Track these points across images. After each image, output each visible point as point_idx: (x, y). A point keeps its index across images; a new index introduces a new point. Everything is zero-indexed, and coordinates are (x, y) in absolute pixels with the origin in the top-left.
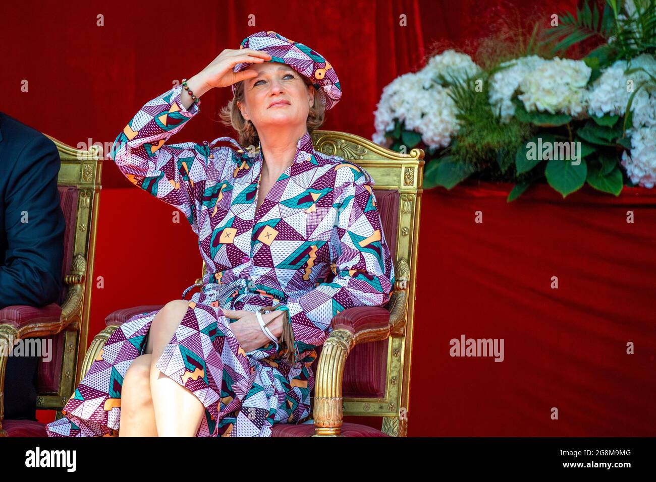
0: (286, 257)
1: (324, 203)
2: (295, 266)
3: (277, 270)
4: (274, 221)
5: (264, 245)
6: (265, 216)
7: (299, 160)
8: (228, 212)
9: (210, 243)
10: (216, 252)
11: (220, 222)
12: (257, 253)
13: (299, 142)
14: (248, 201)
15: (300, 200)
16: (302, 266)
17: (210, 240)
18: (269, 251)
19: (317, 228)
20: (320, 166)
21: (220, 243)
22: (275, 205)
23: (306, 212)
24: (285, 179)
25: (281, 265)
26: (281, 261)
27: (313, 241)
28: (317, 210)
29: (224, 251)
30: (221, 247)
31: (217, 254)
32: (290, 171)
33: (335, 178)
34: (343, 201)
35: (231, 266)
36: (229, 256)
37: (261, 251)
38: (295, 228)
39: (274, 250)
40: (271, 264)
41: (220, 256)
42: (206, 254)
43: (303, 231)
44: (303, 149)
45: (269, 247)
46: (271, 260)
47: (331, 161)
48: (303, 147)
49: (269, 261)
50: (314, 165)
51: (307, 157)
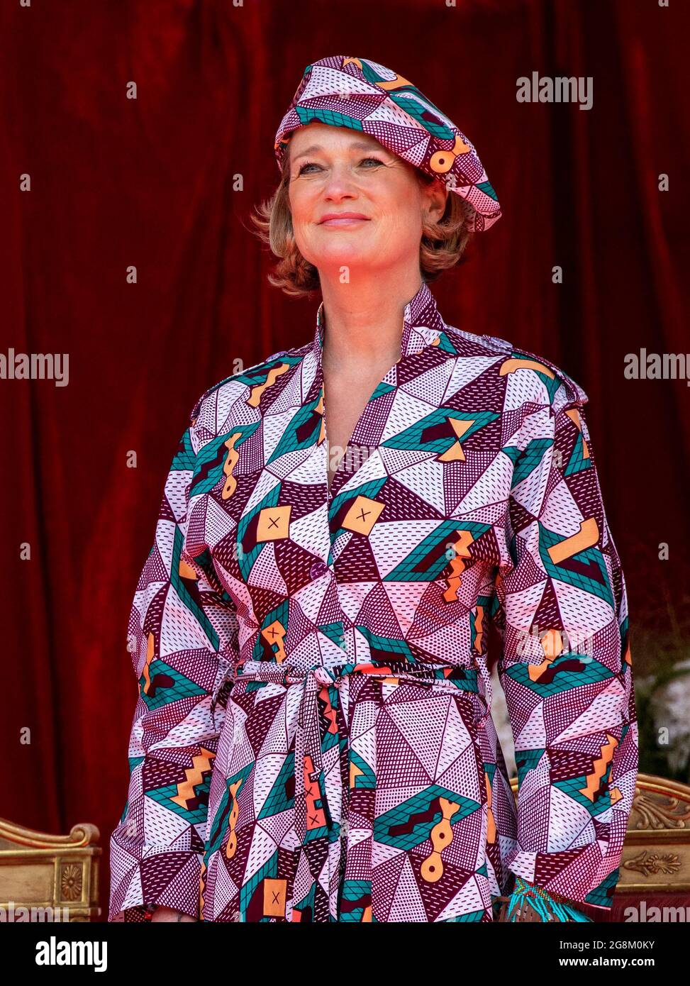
0: (405, 556)
1: (483, 442)
2: (426, 575)
3: (387, 585)
4: (373, 485)
5: (356, 535)
6: (354, 478)
7: (414, 347)
8: (259, 475)
10: (251, 562)
11: (247, 500)
12: (342, 555)
13: (408, 309)
14: (303, 444)
15: (425, 432)
16: (441, 573)
17: (235, 541)
18: (368, 545)
19: (469, 494)
20: (462, 355)
21: (258, 541)
23: (440, 459)
24: (387, 394)
25: (394, 574)
26: (395, 565)
27: (462, 520)
28: (466, 456)
29: (270, 556)
30: (262, 548)
31: (254, 567)
32: (396, 375)
33: (503, 393)
34: (526, 446)
35: (286, 590)
36: (281, 567)
37: (350, 548)
38: (417, 493)
39: (378, 542)
40: (373, 574)
41: (260, 569)
42: (231, 573)
43: (439, 501)
44: (419, 324)
45: (366, 537)
46: (373, 566)
47: (485, 349)
48: (418, 319)
49: (367, 566)
50: (447, 354)
51: (433, 338)
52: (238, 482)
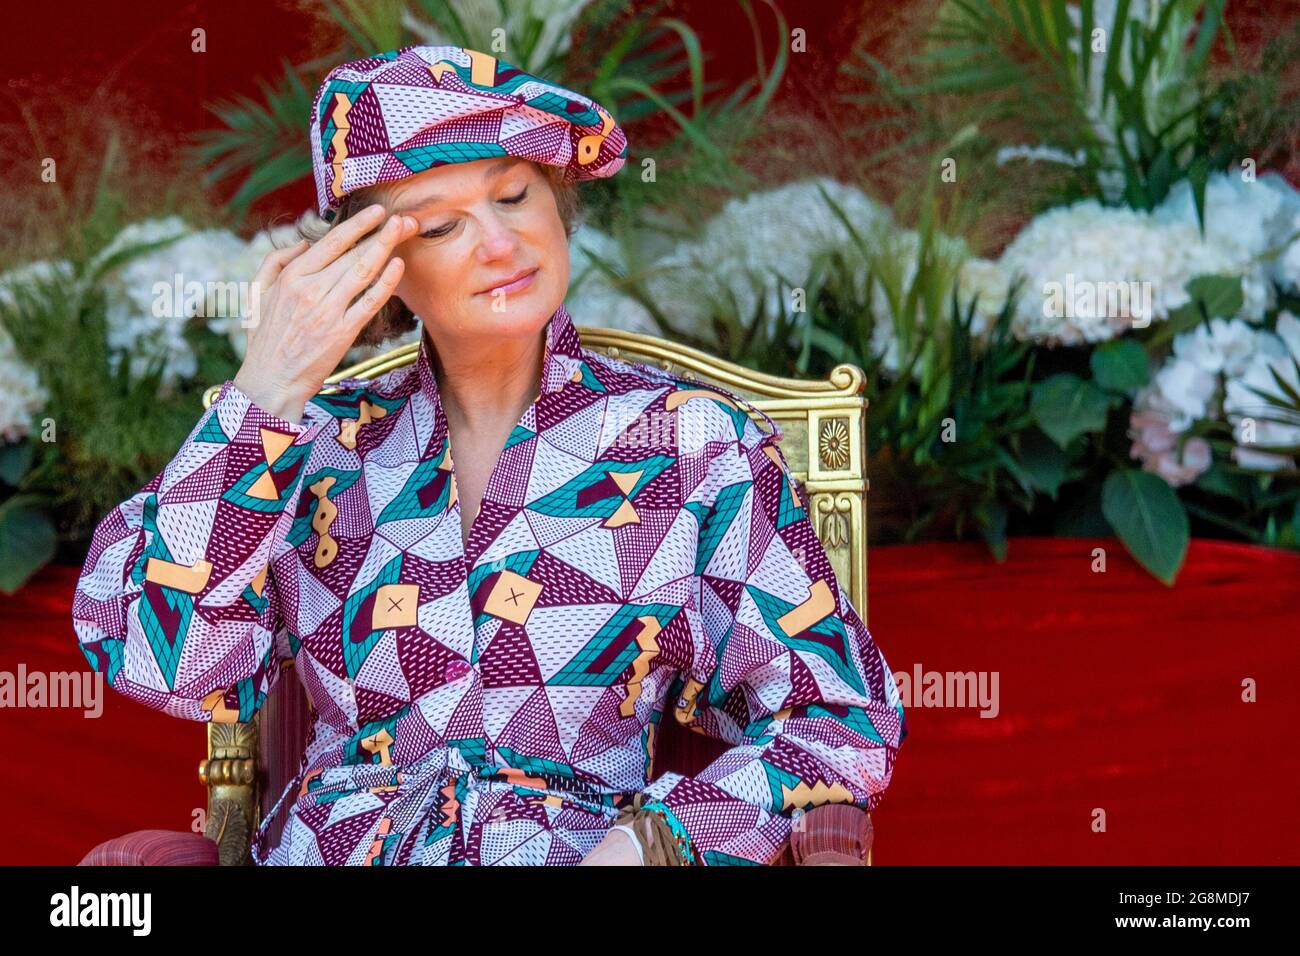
0: (575, 651)
1: (658, 498)
2: (603, 677)
3: (551, 691)
4: (522, 558)
5: (506, 623)
6: (493, 546)
7: (554, 384)
8: (369, 542)
9: (341, 633)
10: (362, 657)
11: (356, 573)
12: (488, 650)
13: (550, 333)
14: (426, 510)
15: (581, 493)
16: (620, 676)
17: (341, 626)
18: (525, 638)
19: (648, 569)
20: (612, 393)
21: (374, 628)
22: (513, 515)
23: (606, 525)
24: (525, 441)
25: (561, 676)
26: (563, 663)
27: (643, 604)
28: (640, 517)
29: (391, 649)
30: (380, 638)
31: (366, 662)
32: (534, 418)
34: (714, 499)
35: (409, 694)
36: (404, 663)
37: (500, 641)
38: (585, 570)
39: (538, 634)
40: (532, 676)
41: (375, 665)
42: (329, 668)
43: (613, 578)
44: (559, 350)
45: (522, 627)
46: (533, 665)
47: (641, 379)
48: (558, 344)
49: (525, 666)
50: (594, 392)
51: (572, 371)
52: (339, 548)
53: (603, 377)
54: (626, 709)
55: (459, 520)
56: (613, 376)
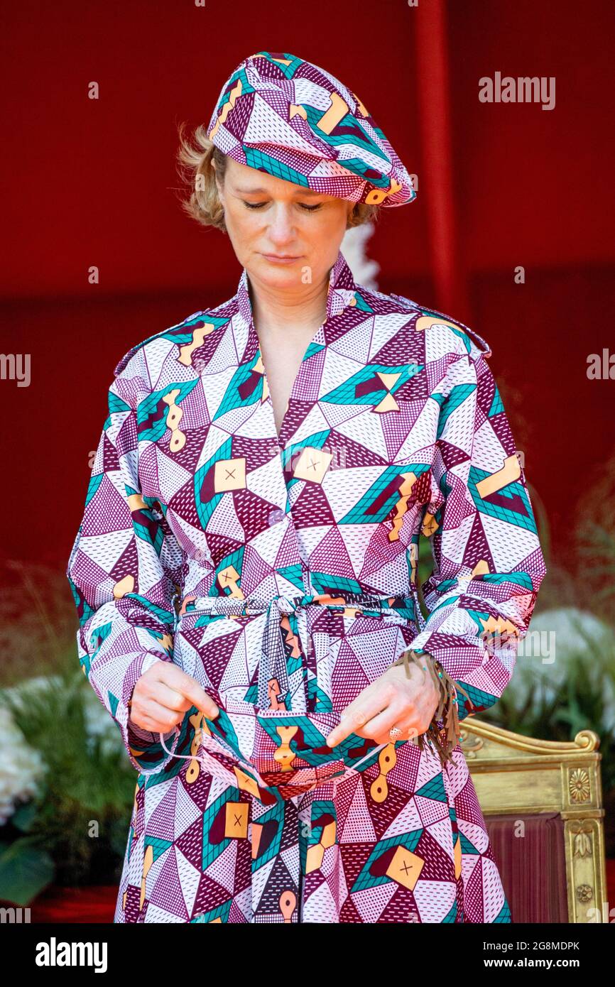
0: (357, 500)
1: (412, 393)
2: (376, 517)
3: (341, 528)
4: (318, 437)
5: (309, 483)
6: (298, 432)
7: (337, 309)
8: (207, 430)
9: (194, 497)
10: (210, 512)
11: (200, 453)
12: (297, 502)
13: (332, 275)
14: (246, 401)
15: (358, 387)
16: (388, 515)
17: (193, 492)
18: (322, 492)
19: (406, 441)
20: (377, 313)
21: (216, 492)
22: (311, 407)
23: (376, 410)
24: (317, 353)
25: (348, 517)
26: (349, 509)
27: (404, 465)
28: (399, 406)
29: (229, 506)
30: (221, 498)
31: (213, 515)
32: (323, 335)
33: (423, 347)
34: (449, 392)
35: (243, 537)
36: (240, 514)
37: (305, 496)
38: (361, 442)
39: (331, 489)
40: (328, 519)
41: (219, 518)
42: (188, 522)
43: (381, 448)
44: (339, 285)
45: (320, 485)
46: (328, 511)
47: (397, 305)
48: (338, 282)
49: (323, 512)
50: (365, 313)
51: (349, 298)
52: (187, 436)
53: (371, 302)
54: (393, 536)
55: (272, 410)
56: (377, 301)
